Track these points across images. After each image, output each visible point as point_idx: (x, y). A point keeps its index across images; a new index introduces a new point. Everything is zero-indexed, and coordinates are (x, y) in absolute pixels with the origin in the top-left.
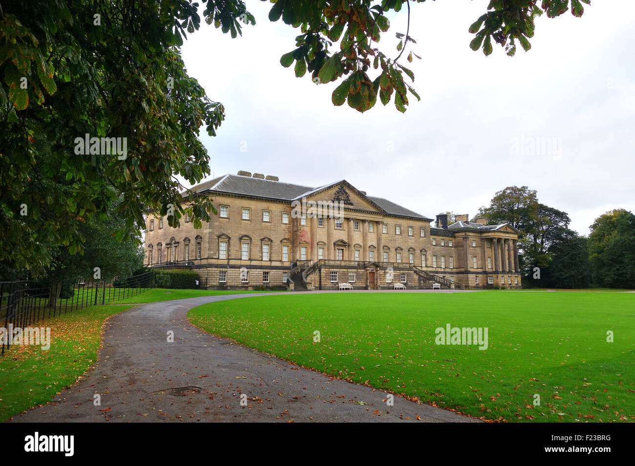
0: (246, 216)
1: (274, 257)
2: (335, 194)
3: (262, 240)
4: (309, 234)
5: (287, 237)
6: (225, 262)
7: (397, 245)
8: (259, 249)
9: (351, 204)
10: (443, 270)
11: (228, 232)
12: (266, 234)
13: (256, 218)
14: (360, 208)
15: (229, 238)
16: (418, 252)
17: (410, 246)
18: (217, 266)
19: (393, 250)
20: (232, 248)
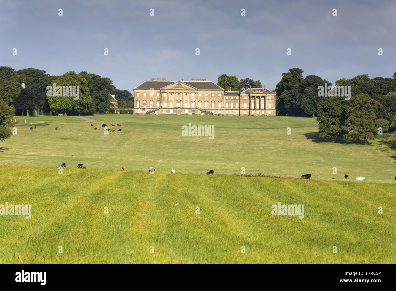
0: (145, 94)
1: (154, 106)
2: (176, 85)
3: (150, 101)
4: (167, 98)
5: (158, 100)
6: (139, 107)
7: (205, 100)
8: (149, 103)
9: (183, 88)
10: (231, 109)
11: (140, 99)
12: (151, 99)
13: (148, 95)
14: (187, 89)
15: (140, 101)
16: (217, 102)
17: (212, 100)
18: (136, 108)
19: (204, 102)
20: (140, 104)
